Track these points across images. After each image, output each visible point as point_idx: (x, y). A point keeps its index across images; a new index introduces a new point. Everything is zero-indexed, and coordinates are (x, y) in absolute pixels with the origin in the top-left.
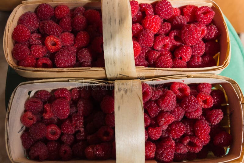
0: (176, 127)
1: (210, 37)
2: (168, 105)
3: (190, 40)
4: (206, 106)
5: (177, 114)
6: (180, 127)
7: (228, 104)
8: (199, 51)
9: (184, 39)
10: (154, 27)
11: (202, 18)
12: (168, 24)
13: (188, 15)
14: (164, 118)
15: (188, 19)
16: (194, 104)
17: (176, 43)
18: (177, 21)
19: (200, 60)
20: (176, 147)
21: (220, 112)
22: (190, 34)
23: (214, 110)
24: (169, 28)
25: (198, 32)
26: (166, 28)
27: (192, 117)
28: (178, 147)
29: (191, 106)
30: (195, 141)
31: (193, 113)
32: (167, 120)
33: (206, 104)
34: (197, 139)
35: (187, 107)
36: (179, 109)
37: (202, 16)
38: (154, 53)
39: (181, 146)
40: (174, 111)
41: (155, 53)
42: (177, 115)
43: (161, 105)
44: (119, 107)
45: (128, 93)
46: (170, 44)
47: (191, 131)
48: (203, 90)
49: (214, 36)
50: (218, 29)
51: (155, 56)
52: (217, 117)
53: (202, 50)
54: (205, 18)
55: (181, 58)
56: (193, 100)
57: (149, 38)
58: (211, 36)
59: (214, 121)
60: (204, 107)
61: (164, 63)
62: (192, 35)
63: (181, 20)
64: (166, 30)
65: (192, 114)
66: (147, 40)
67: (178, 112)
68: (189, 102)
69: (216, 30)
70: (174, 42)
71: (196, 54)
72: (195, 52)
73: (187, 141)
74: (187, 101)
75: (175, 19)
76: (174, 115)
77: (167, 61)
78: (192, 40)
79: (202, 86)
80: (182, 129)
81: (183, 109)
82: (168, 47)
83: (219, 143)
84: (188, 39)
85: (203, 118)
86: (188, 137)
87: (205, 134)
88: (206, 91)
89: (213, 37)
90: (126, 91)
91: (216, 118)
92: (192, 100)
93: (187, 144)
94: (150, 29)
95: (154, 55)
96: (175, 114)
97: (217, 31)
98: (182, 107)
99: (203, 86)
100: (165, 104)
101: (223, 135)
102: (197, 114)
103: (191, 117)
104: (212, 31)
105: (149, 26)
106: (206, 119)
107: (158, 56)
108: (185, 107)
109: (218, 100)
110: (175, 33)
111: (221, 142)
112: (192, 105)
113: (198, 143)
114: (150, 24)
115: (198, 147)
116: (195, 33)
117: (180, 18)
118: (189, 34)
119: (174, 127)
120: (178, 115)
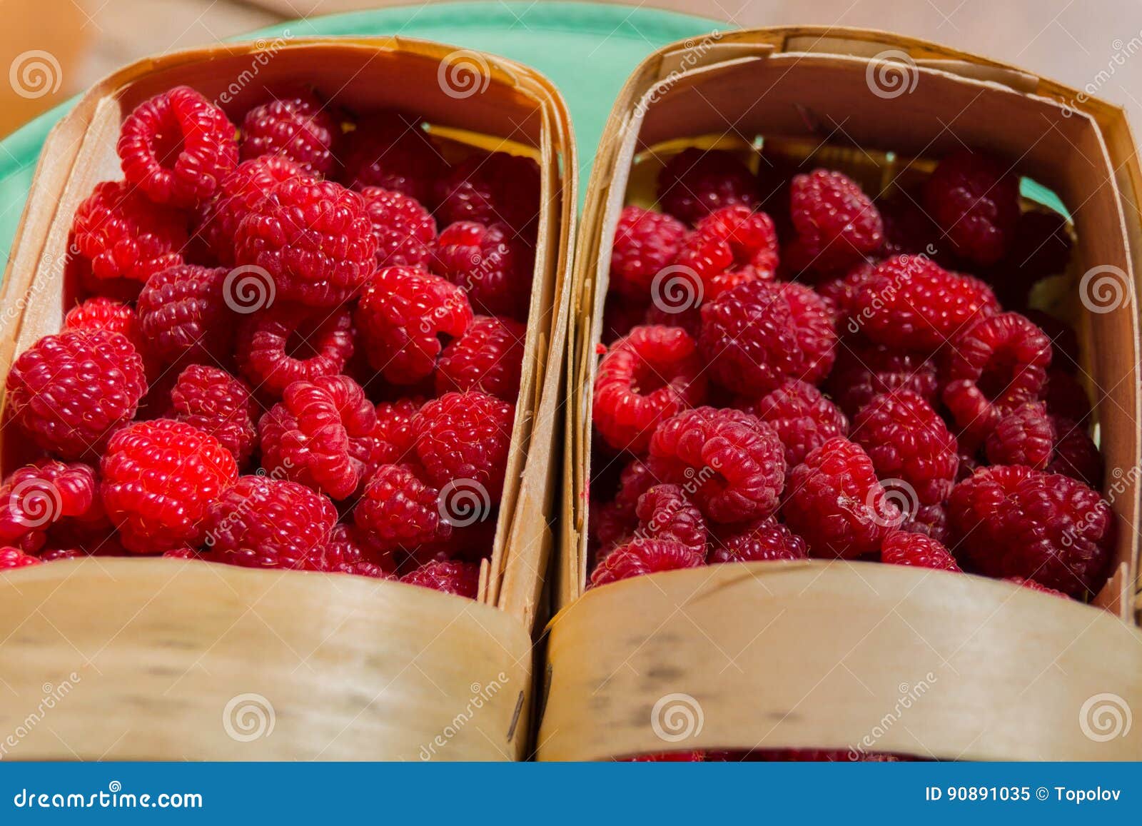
0: (894, 441)
1: (318, 154)
2: (757, 457)
3: (353, 255)
4: (766, 256)
5: (809, 424)
6: (894, 415)
7: (752, 139)
8: (409, 225)
9: (336, 287)
10: (200, 469)
11: (205, 166)
12: (190, 379)
13: (148, 251)
14: (837, 494)
15: (171, 257)
16: (763, 305)
17: (334, 352)
18: (182, 319)
19: (475, 231)
20: (1018, 461)
21: (811, 182)
22: (316, 240)
23: (796, 213)
24: (221, 381)
25: (316, 193)
26: (217, 399)
27: (826, 343)
28: (1016, 447)
29: (769, 325)
30: (986, 347)
31: (807, 335)
32: (848, 477)
33: (756, 251)
34: (974, 334)
35: (773, 351)
36: (780, 403)
37: (193, 161)
38: (389, 497)
39: (1008, 432)
40: (789, 437)
41: (389, 487)
42: (817, 422)
43: (751, 496)
44: (778, 716)
45: (677, 658)
46: (340, 386)
47: (915, 368)
48: (656, 256)
49: (319, 123)
50: (286, 96)
51: (410, 494)
52: (839, 204)
53: (406, 209)
54: (206, 144)
55: (446, 338)
56: (733, 307)
57: (281, 502)
58: (318, 146)
59: (867, 223)
60: (767, 267)
61: (474, 438)
62: (325, 233)
63: (179, 296)
64: (234, 395)
65: (809, 340)
66: (293, 518)
67: (796, 414)
68: (749, 335)
69: (288, 108)
70: (327, 364)
71: (424, 253)
72: (413, 251)
73: (976, 401)
74: (734, 342)
75: (159, 327)
76: (815, 444)
77: (456, 420)
78: (353, 239)
79: (634, 258)
80: (906, 410)
81: (780, 383)
82: (359, 406)
83: (994, 222)
84: (339, 260)
85: (832, 289)
86: (952, 388)
87: (947, 286)
88: (668, 243)
89: (324, 136)
90: (662, 675)
91: (847, 212)
92: (737, 313)
93: (996, 404)
94: (204, 498)
95: (400, 497)
96: (808, 433)
97: (296, 106)
98: (769, 389)
99: (636, 253)
100: (750, 472)
101: (952, 192)
102: (813, 310)
103: (826, 354)
104: (291, 131)
105: (184, 500)
106: (845, 275)
107: (408, 476)
108: (771, 367)
109: (729, 186)
110: (274, 338)
111: (994, 212)
112: (766, 315)
113: (996, 330)
114: (174, 492)
115: (1018, 335)
116: (317, 208)
117: (167, 299)
118: (314, 250)
119: (893, 453)
120: (815, 415)
